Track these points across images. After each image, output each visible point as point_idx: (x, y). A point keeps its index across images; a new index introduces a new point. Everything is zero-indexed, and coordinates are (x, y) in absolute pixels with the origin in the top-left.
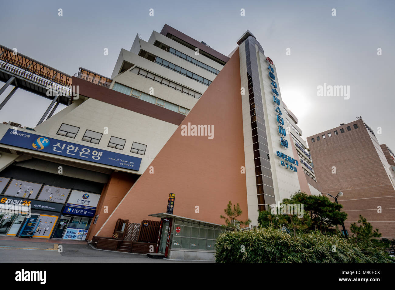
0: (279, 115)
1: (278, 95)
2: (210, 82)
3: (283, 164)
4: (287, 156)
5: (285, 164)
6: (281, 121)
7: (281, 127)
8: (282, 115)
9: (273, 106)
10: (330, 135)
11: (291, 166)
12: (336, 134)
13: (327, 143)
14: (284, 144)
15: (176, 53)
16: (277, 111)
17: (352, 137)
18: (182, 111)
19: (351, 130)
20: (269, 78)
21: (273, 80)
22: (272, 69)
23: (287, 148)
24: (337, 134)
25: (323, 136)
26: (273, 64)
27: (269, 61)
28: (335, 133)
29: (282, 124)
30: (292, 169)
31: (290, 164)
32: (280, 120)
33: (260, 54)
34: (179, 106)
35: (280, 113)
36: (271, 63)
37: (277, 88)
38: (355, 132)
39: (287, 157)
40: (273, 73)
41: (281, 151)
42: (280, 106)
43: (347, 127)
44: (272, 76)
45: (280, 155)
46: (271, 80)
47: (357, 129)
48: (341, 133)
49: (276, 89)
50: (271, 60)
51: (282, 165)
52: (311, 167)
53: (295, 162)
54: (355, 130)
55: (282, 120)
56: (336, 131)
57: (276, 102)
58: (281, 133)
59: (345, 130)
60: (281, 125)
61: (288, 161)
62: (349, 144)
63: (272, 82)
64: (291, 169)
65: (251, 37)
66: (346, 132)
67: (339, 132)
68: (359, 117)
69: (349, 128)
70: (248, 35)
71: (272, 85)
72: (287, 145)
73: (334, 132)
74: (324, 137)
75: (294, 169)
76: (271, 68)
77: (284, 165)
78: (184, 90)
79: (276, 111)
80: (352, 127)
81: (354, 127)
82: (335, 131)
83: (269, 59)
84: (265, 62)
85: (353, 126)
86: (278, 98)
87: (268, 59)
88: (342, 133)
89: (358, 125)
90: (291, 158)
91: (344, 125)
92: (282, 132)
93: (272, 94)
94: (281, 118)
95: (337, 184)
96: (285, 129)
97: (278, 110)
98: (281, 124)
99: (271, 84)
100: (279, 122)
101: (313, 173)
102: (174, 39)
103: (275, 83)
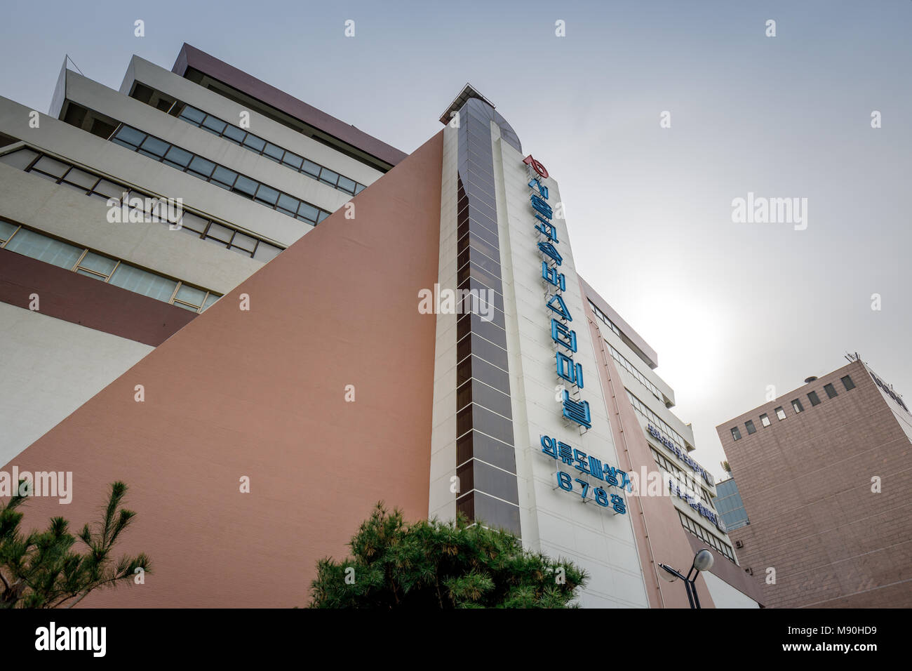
0: (563, 322)
1: (559, 260)
2: (323, 215)
3: (564, 482)
4: (584, 456)
5: (573, 483)
6: (567, 340)
7: (568, 359)
8: (571, 320)
9: (542, 293)
10: (781, 415)
11: (601, 493)
12: (798, 411)
13: (777, 441)
14: (576, 413)
15: (204, 121)
16: (554, 309)
17: (844, 415)
18: (189, 298)
19: (837, 395)
20: (532, 213)
21: (547, 220)
22: (543, 190)
23: (588, 426)
24: (801, 409)
25: (763, 420)
26: (548, 176)
27: (535, 168)
28: (795, 405)
29: (572, 347)
30: (606, 504)
31: (594, 483)
32: (562, 336)
33: (505, 146)
34: (176, 280)
35: (565, 314)
36: (541, 174)
37: (557, 242)
38: (850, 401)
39: (587, 460)
40: (546, 201)
41: (561, 435)
42: (564, 295)
43: (825, 387)
44: (541, 208)
45: (554, 451)
46: (538, 217)
47: (853, 391)
48: (811, 405)
49: (554, 244)
50: (541, 166)
51: (562, 487)
52: (715, 512)
53: (619, 477)
54: (847, 394)
55: (571, 335)
56: (796, 401)
57: (550, 281)
58: (565, 377)
59: (822, 395)
60: (568, 354)
61: (588, 472)
62: (840, 438)
63: (539, 224)
64: (600, 503)
65: (480, 101)
66: (826, 403)
67: (806, 401)
68: (853, 353)
69: (830, 390)
70: (469, 94)
71: (539, 232)
72: (587, 419)
73: (791, 404)
74: (766, 422)
75: (611, 505)
76: (540, 187)
77: (570, 488)
78: (211, 233)
79: (549, 305)
80: (839, 386)
81: (843, 382)
82: (794, 400)
83: (534, 162)
84: (522, 171)
85: (842, 384)
86: (560, 270)
87: (529, 161)
88: (813, 406)
89: (854, 376)
90: (603, 463)
91: (814, 382)
92: (570, 374)
93: (540, 257)
94: (566, 328)
95: (827, 576)
96: (580, 365)
97: (556, 304)
98: (569, 347)
99: (537, 227)
100: (557, 341)
101: (723, 533)
102: (210, 87)
103: (551, 226)
